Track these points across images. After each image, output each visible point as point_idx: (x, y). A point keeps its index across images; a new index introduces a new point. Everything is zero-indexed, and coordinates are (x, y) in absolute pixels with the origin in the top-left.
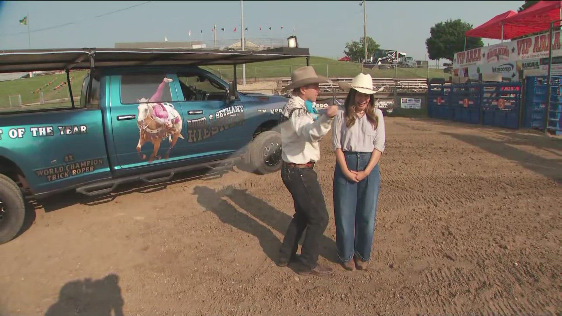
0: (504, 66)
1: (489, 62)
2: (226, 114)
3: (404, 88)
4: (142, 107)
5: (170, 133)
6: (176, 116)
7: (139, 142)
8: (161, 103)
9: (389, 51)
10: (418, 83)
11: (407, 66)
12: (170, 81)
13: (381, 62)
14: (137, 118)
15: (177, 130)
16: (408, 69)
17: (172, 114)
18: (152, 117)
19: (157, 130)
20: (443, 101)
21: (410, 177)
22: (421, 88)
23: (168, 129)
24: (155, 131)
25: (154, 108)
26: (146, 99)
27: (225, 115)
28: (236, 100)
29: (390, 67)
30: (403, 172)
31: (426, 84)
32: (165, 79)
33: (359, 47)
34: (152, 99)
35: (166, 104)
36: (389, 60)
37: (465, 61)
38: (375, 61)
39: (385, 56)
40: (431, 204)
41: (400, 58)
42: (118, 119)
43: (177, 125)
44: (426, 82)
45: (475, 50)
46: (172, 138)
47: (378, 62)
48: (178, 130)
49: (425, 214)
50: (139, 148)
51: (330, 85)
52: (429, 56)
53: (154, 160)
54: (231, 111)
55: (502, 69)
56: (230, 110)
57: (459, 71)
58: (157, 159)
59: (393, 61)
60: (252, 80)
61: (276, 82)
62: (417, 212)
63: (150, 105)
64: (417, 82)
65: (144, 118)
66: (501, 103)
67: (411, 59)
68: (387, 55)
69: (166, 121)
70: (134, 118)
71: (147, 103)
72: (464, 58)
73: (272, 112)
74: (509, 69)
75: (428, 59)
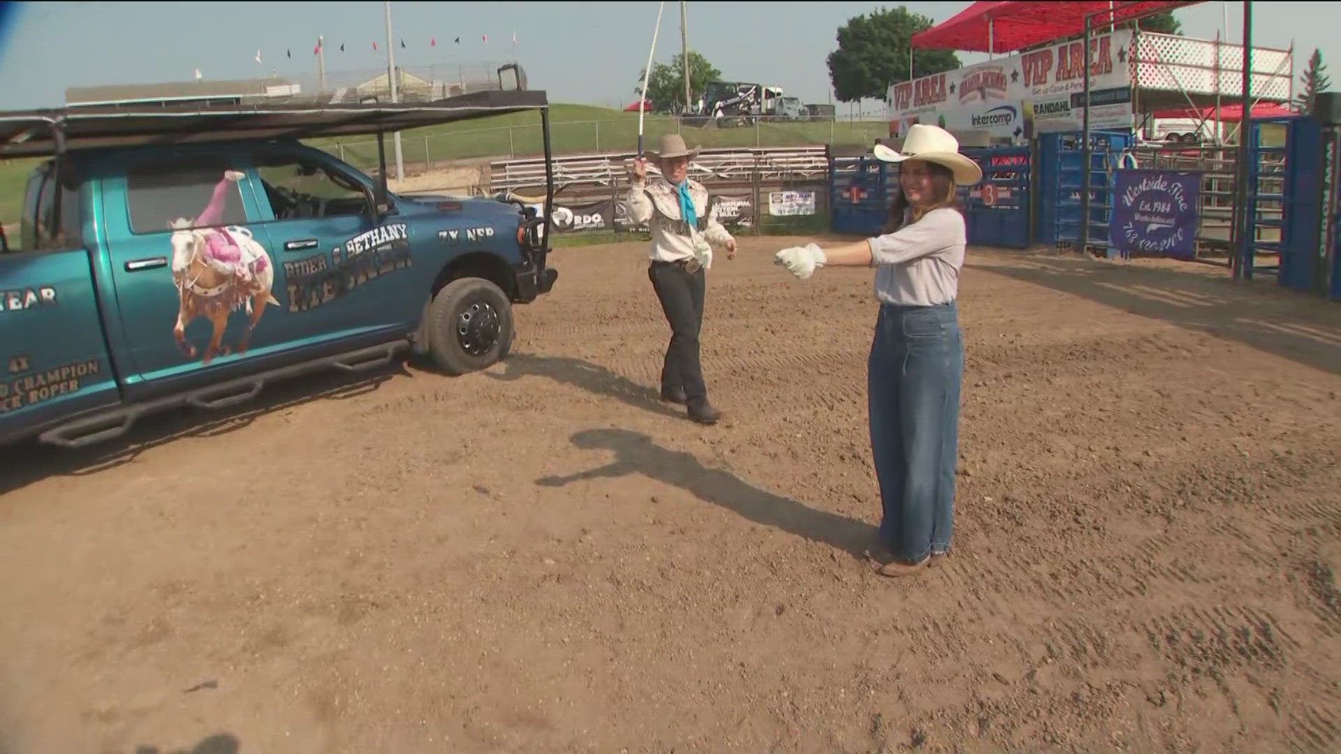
0: (998, 113)
1: (963, 103)
2: (370, 244)
3: (776, 169)
4: (180, 240)
5: (248, 294)
6: (258, 256)
7: (180, 316)
8: (223, 229)
9: (740, 84)
10: (809, 156)
11: (785, 118)
12: (240, 178)
13: (723, 112)
14: (171, 264)
15: (263, 287)
16: (787, 126)
17: (249, 251)
18: (205, 261)
19: (217, 288)
20: (864, 195)
21: (781, 357)
22: (816, 168)
23: (241, 286)
24: (213, 292)
25: (207, 239)
26: (188, 219)
27: (367, 246)
28: (390, 212)
29: (744, 121)
30: (765, 349)
31: (824, 159)
32: (228, 174)
33: (671, 77)
34: (202, 220)
35: (234, 230)
36: (741, 105)
37: (911, 101)
38: (709, 108)
39: (730, 98)
40: (821, 406)
41: (769, 101)
42: (128, 269)
43: (262, 275)
44: (824, 153)
45: (932, 78)
46: (252, 306)
47: (716, 111)
48: (266, 285)
49: (807, 425)
50: (179, 331)
51: (605, 170)
52: (835, 92)
53: (213, 357)
54: (380, 238)
55: (992, 120)
56: (377, 237)
57: (901, 126)
58: (222, 354)
59: (750, 109)
60: (419, 166)
61: (478, 169)
62: (790, 422)
63: (200, 234)
64: (808, 153)
65: (187, 264)
66: (991, 195)
67: (795, 101)
68: (736, 95)
69: (237, 269)
70: (165, 265)
71: (191, 229)
72: (908, 98)
73: (470, 235)
74: (1007, 119)
75: (834, 101)
